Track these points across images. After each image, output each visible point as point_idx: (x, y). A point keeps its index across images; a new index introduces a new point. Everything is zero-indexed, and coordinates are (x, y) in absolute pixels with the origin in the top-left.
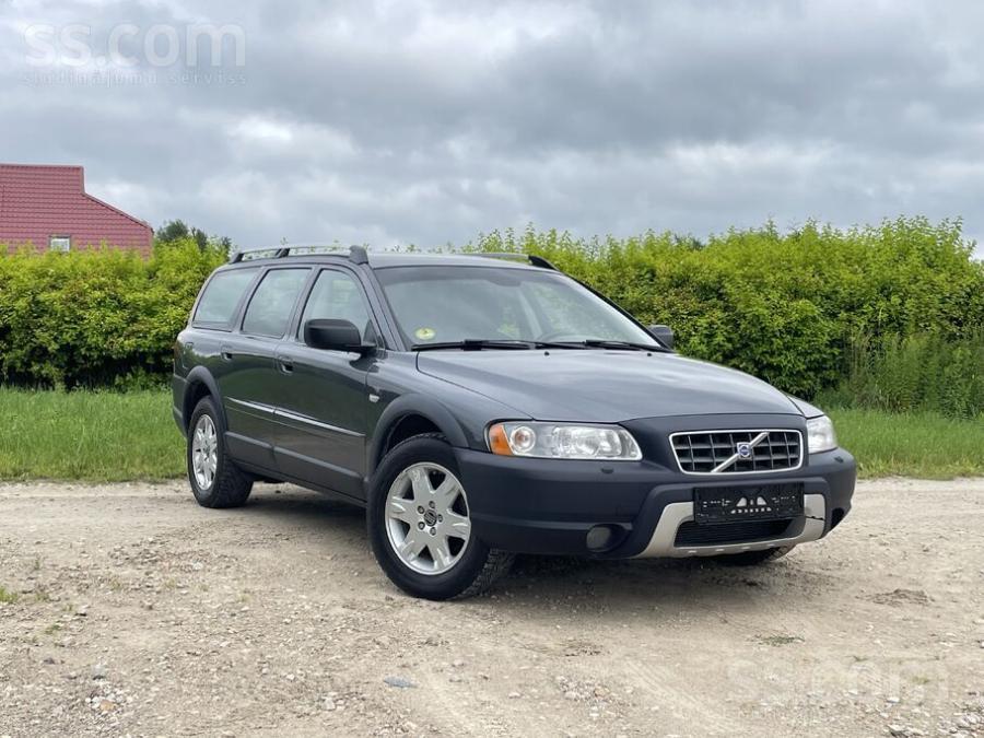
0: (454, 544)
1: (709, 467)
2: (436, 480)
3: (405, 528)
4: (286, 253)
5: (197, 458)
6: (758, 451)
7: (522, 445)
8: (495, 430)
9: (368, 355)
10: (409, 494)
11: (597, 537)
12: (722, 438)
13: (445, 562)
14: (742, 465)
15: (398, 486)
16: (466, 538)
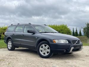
1: (74, 44)
2: (45, 46)
3: (42, 51)
4: (19, 24)
5: (8, 45)
8: (54, 40)
10: (42, 47)
11: (65, 51)
16: (49, 52)
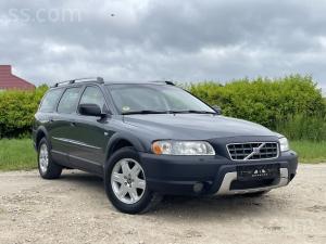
0: (139, 191)
1: (242, 158)
2: (131, 165)
3: (119, 185)
4: (73, 82)
6: (261, 151)
7: (166, 150)
8: (156, 144)
9: (103, 117)
10: (120, 172)
11: (198, 187)
12: (247, 146)
13: (136, 198)
14: (256, 156)
15: (116, 168)
16: (144, 188)
